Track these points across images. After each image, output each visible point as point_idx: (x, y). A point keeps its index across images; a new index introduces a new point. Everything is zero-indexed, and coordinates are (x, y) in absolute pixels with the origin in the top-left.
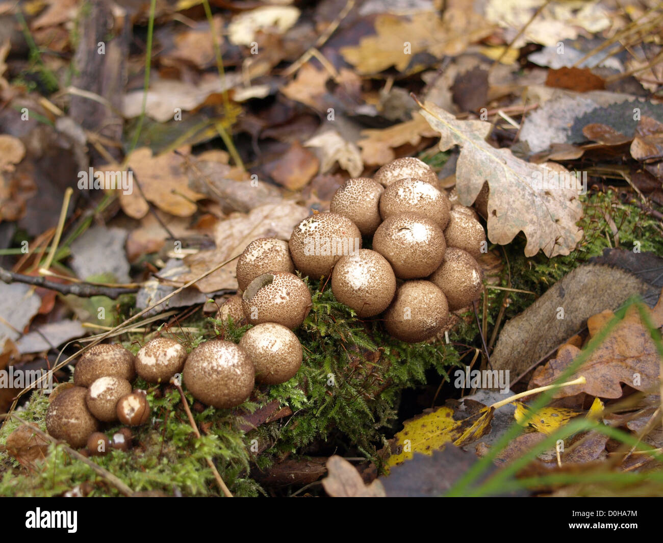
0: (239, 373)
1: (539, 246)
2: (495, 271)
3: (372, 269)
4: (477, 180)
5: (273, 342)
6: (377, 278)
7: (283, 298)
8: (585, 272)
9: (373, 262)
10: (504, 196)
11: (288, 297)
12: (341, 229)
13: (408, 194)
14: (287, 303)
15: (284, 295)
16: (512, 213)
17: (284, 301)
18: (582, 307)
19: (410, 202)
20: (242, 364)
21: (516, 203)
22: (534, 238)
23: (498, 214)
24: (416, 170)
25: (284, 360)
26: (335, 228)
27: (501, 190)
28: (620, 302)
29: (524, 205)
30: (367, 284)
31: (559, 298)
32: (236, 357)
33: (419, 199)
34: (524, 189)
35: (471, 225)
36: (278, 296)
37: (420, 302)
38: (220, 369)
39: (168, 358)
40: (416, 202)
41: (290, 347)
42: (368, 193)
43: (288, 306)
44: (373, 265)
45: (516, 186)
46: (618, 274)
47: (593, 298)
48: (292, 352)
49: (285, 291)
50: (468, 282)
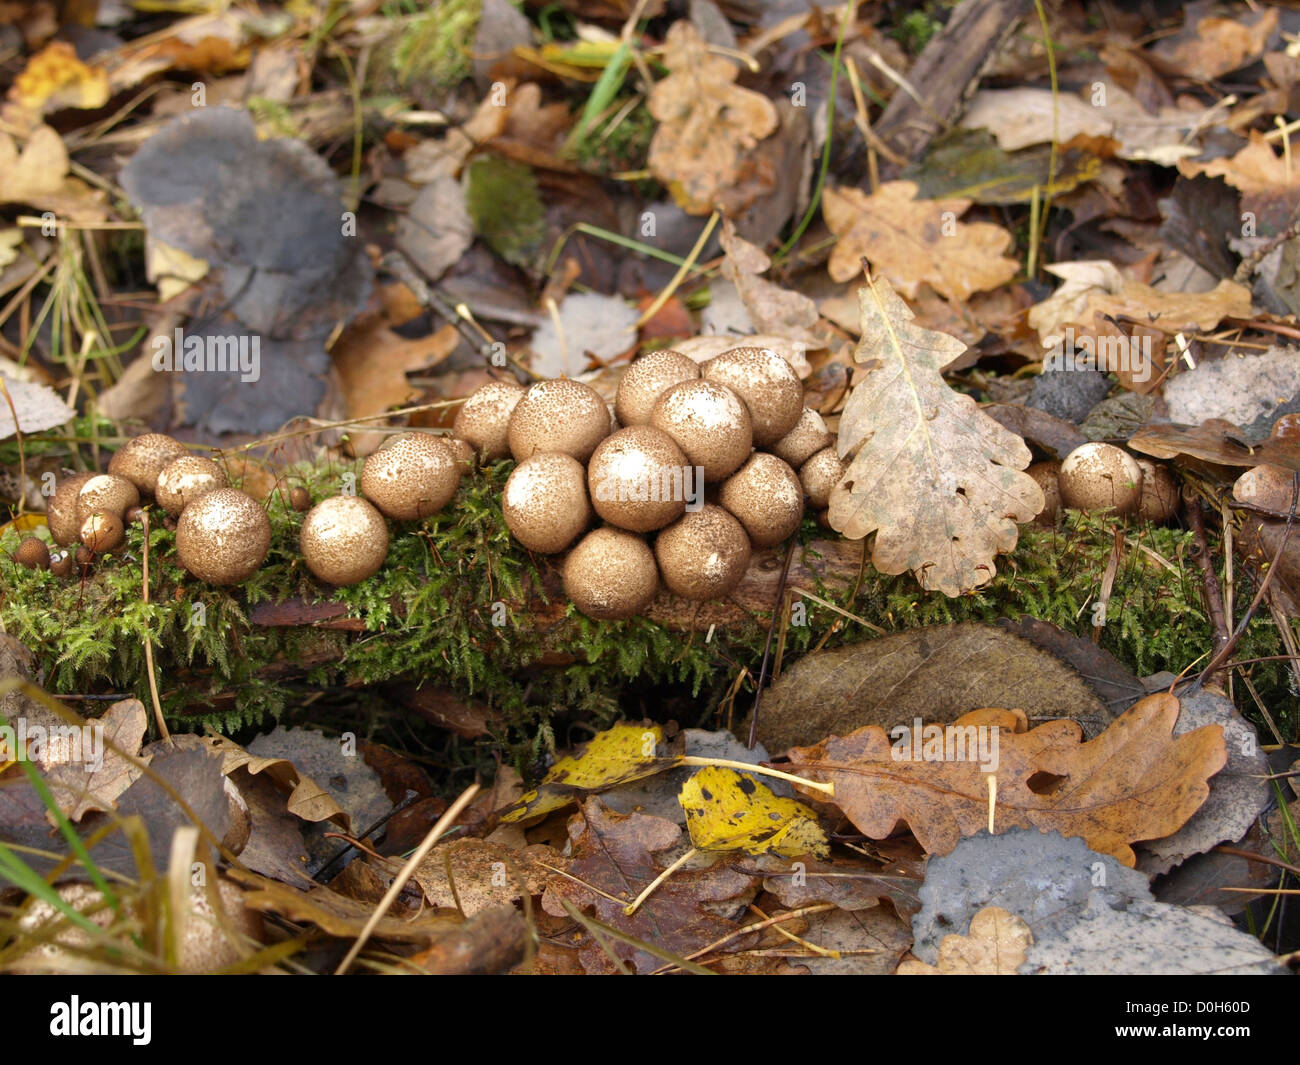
0: (220, 543)
1: (908, 565)
2: (850, 573)
3: (541, 488)
4: (864, 426)
5: (330, 525)
6: (541, 503)
7: (389, 474)
8: (986, 637)
9: (550, 479)
10: (879, 466)
11: (396, 476)
12: (561, 415)
13: (678, 404)
14: (392, 483)
15: (393, 471)
16: (878, 496)
17: (389, 479)
18: (976, 688)
19: (673, 417)
20: (232, 534)
21: (895, 485)
22: (895, 550)
23: (854, 490)
24: (750, 374)
25: (333, 555)
26: (554, 410)
27: (882, 456)
28: (1047, 708)
29: (905, 493)
30: (523, 505)
31: (918, 655)
32: (228, 523)
33: (686, 417)
34: (924, 468)
35: (767, 487)
36: (385, 470)
37: (595, 563)
38: (199, 528)
39: (179, 486)
40: (679, 420)
41: (351, 542)
42: (653, 379)
43: (392, 488)
44: (546, 483)
45: (911, 459)
46: (1051, 664)
47: (1000, 681)
48: (350, 550)
49: (397, 465)
50: (696, 566)
